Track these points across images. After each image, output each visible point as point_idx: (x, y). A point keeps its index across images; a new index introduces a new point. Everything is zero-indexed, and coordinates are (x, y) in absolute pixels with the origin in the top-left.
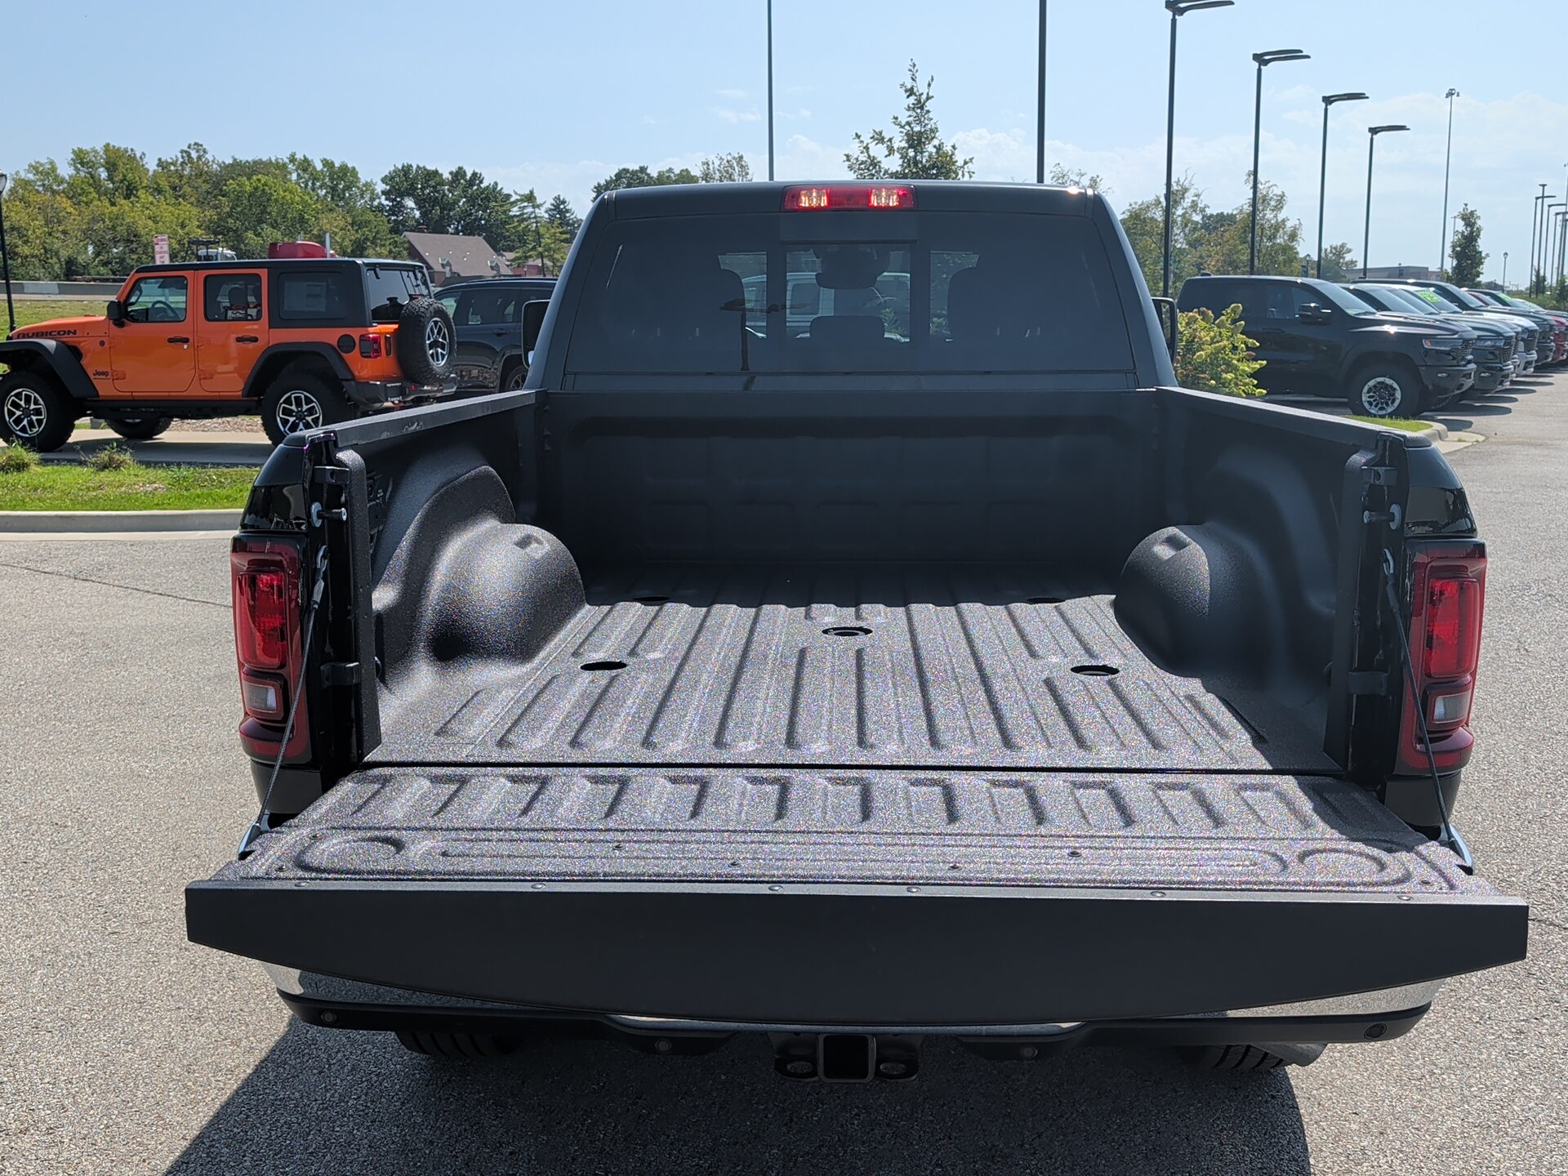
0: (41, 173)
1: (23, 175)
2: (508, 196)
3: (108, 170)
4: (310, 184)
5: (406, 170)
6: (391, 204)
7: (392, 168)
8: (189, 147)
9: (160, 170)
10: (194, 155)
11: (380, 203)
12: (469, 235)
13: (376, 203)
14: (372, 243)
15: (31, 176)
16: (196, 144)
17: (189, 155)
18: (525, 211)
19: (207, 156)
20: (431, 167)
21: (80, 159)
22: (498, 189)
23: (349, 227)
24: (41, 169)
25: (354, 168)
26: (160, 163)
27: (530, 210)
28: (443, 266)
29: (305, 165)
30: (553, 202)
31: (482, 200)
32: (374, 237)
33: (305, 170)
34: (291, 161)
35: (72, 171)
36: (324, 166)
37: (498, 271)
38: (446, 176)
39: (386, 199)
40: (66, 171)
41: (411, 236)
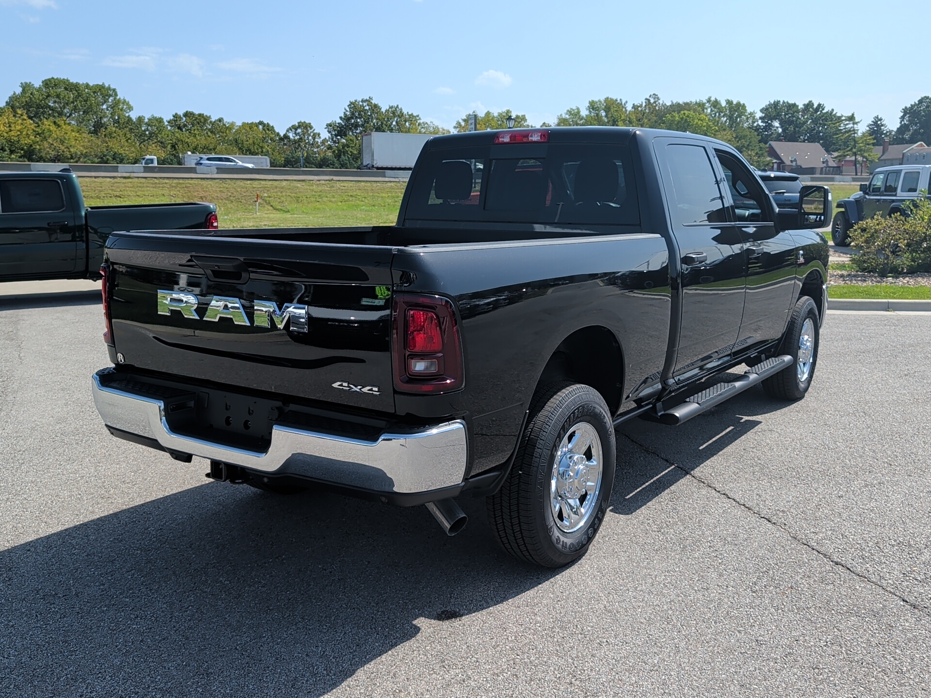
0: (572, 114)
1: (564, 116)
2: (840, 117)
3: (606, 111)
4: (717, 114)
5: (776, 104)
6: (764, 125)
7: (768, 103)
8: (650, 96)
9: (633, 110)
10: (652, 101)
11: (758, 125)
12: (812, 142)
13: (755, 124)
14: (746, 149)
15: (567, 116)
16: (654, 94)
17: (649, 100)
18: (847, 127)
19: (659, 101)
20: (791, 102)
21: (593, 106)
22: (834, 113)
23: (733, 139)
24: (573, 112)
25: (744, 104)
26: (634, 107)
27: (851, 125)
28: (792, 161)
29: (716, 104)
30: (873, 120)
31: (822, 120)
32: (748, 145)
33: (715, 107)
34: (708, 102)
35: (587, 113)
36: (727, 103)
37: (827, 164)
38: (801, 106)
39: (762, 122)
40: (584, 113)
41: (774, 144)
